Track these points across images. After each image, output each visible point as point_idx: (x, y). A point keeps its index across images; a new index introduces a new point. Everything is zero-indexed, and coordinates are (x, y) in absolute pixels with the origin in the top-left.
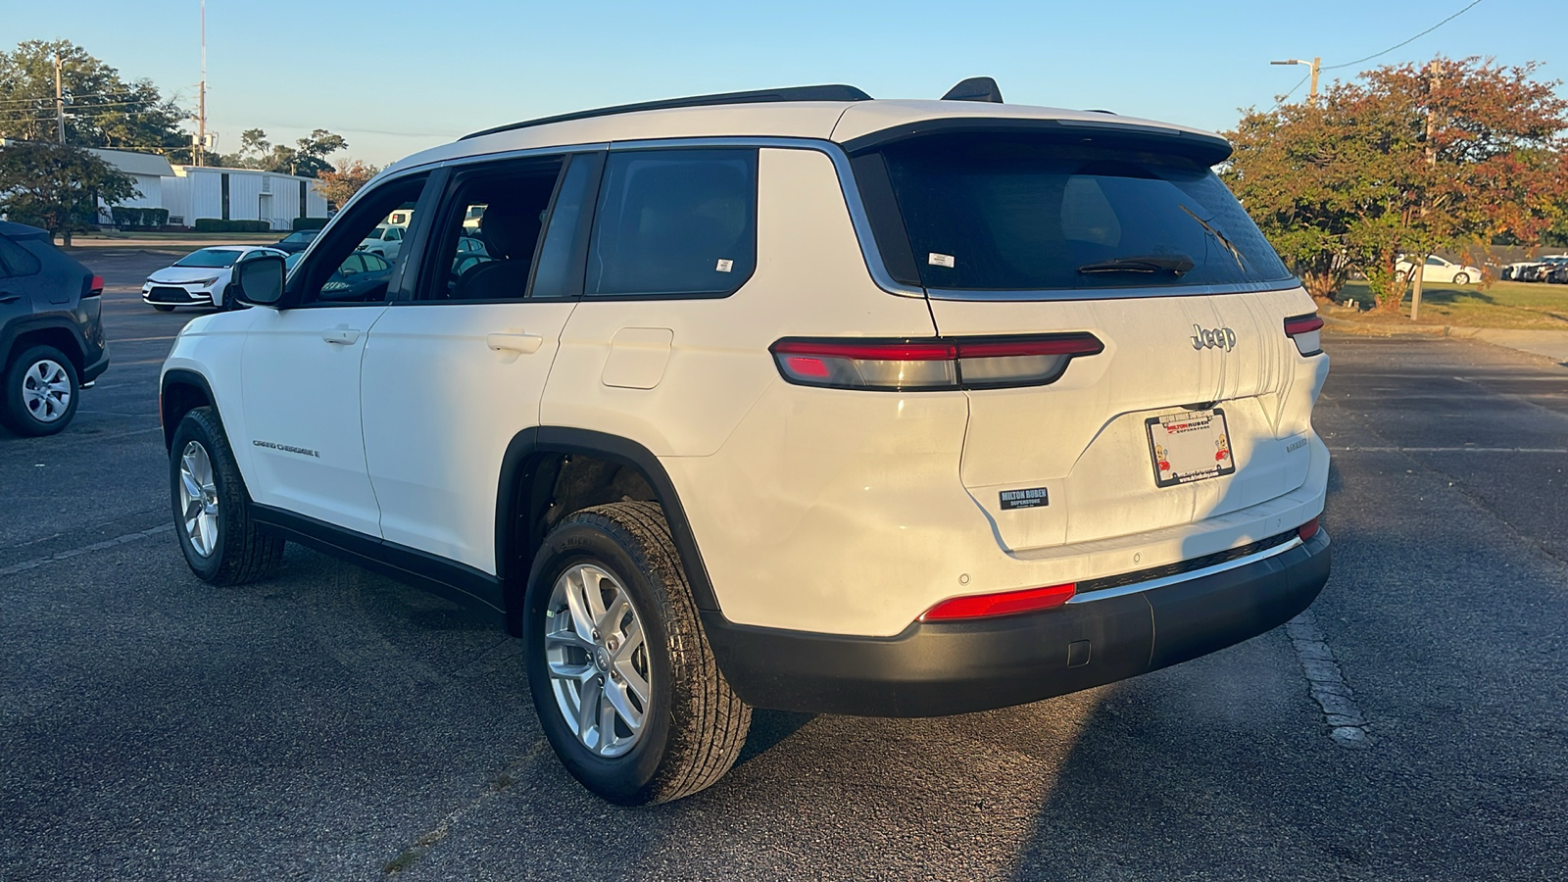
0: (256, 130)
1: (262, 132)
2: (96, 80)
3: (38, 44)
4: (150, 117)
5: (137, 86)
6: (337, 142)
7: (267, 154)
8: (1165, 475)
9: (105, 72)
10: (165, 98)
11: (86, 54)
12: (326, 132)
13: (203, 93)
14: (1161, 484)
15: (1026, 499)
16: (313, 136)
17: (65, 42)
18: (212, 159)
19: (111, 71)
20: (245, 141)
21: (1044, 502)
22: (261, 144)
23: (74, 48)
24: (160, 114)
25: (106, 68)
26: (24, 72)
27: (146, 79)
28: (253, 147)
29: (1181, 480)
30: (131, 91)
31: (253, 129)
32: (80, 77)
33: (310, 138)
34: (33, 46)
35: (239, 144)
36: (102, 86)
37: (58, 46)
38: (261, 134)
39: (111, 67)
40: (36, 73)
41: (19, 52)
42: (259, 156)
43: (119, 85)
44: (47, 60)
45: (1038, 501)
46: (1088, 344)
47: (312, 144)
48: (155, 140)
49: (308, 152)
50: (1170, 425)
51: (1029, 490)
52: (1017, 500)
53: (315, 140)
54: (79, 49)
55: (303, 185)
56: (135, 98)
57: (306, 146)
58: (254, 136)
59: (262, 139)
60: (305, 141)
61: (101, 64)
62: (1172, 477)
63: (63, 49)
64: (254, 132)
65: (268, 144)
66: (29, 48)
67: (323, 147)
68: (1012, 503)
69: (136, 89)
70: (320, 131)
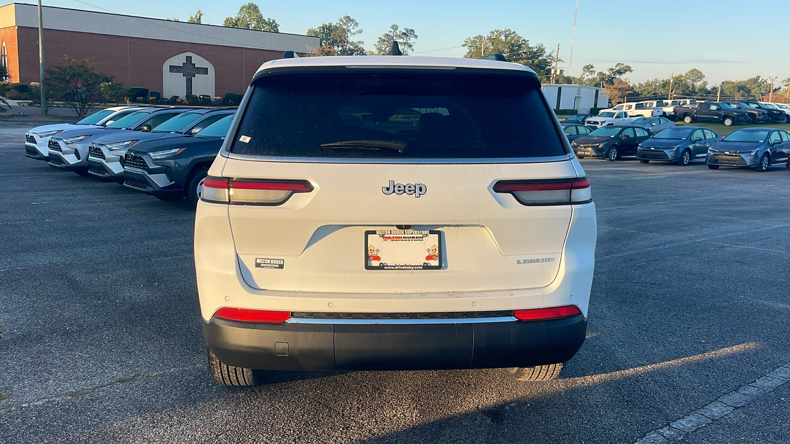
0: (590, 65)
1: (592, 66)
2: (520, 46)
3: (497, 31)
4: (540, 62)
5: (537, 47)
6: (628, 69)
7: (594, 76)
8: (375, 263)
9: (523, 42)
10: (548, 52)
11: (517, 35)
12: (623, 64)
13: (559, 49)
14: (368, 267)
15: (270, 264)
16: (616, 67)
17: (509, 30)
18: (568, 80)
19: (526, 42)
20: (584, 70)
21: (281, 267)
22: (591, 72)
23: (512, 32)
24: (545, 59)
25: (524, 40)
26: (491, 44)
27: (541, 44)
28: (587, 73)
29: (385, 268)
30: (534, 50)
31: (588, 65)
32: (513, 45)
33: (614, 68)
34: (495, 32)
35: (581, 72)
36: (522, 48)
37: (505, 31)
38: (592, 67)
39: (526, 40)
40: (495, 45)
41: (490, 35)
42: (590, 77)
43: (529, 48)
44: (500, 38)
45: (278, 266)
46: (303, 186)
47: (615, 71)
48: (541, 72)
49: (612, 75)
50: (386, 236)
51: (273, 259)
52: (265, 263)
53: (616, 68)
54: (514, 32)
55: (597, 91)
56: (535, 53)
57: (612, 72)
58: (589, 68)
59: (592, 69)
60: (612, 69)
61: (522, 39)
62: (378, 265)
63: (507, 33)
64: (588, 66)
65: (594, 72)
66: (494, 33)
67: (620, 72)
68: (262, 265)
69: (536, 49)
70: (620, 64)
